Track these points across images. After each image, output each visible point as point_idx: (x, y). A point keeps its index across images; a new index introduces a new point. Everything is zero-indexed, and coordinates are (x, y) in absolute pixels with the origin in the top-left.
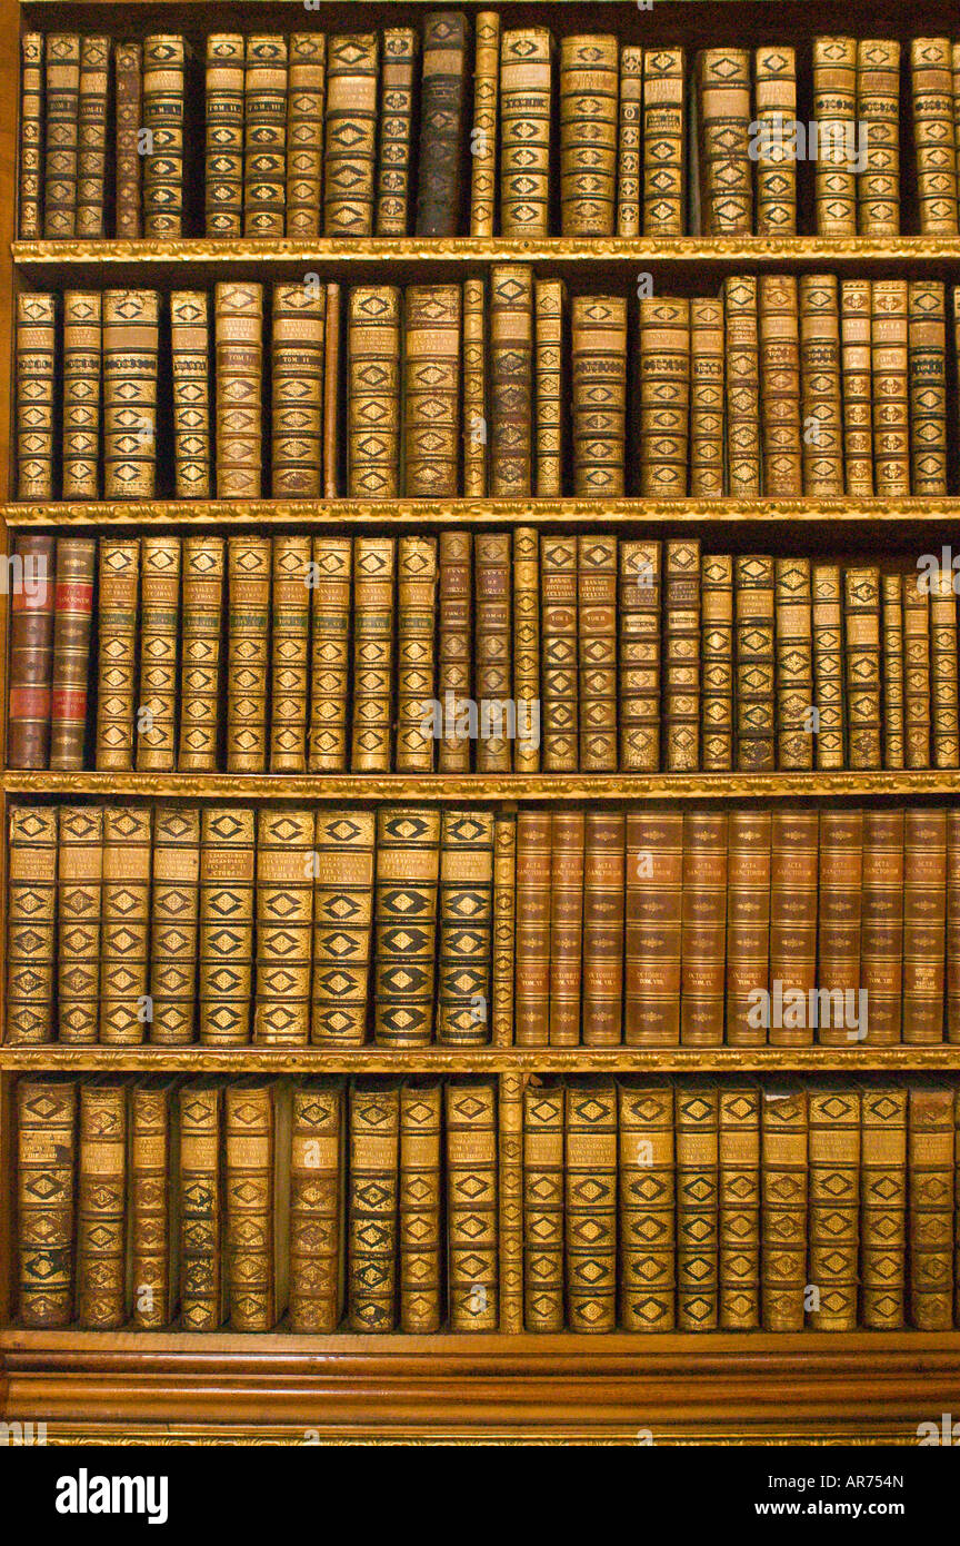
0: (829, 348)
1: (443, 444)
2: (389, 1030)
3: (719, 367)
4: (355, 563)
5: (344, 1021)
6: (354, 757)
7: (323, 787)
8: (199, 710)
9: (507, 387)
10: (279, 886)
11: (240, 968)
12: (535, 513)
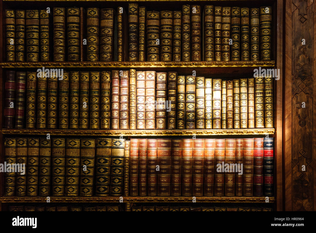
0: (211, 24)
1: (109, 49)
2: (98, 192)
3: (180, 28)
4: (90, 78)
5: (87, 190)
6: (90, 126)
7: (82, 133)
8: (52, 114)
9: (132, 34)
10: (71, 157)
11: (62, 177)
12: (134, 65)
